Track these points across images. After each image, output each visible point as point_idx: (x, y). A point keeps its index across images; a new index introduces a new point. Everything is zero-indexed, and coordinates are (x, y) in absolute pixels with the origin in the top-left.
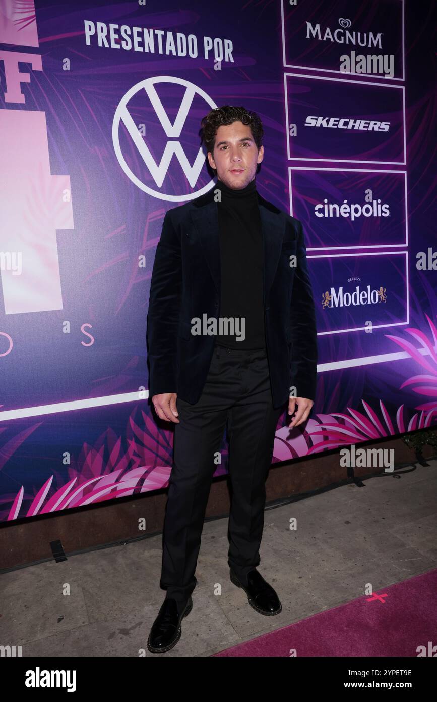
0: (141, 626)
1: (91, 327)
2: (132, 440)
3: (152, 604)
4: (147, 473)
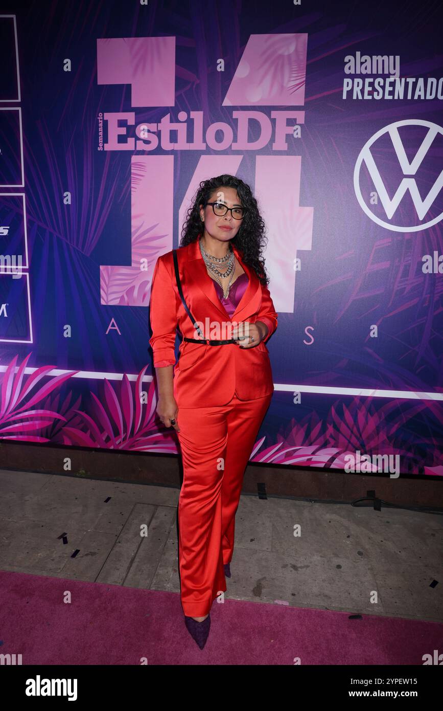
0: (308, 569)
1: (313, 329)
2: (330, 425)
3: (321, 556)
4: (338, 454)
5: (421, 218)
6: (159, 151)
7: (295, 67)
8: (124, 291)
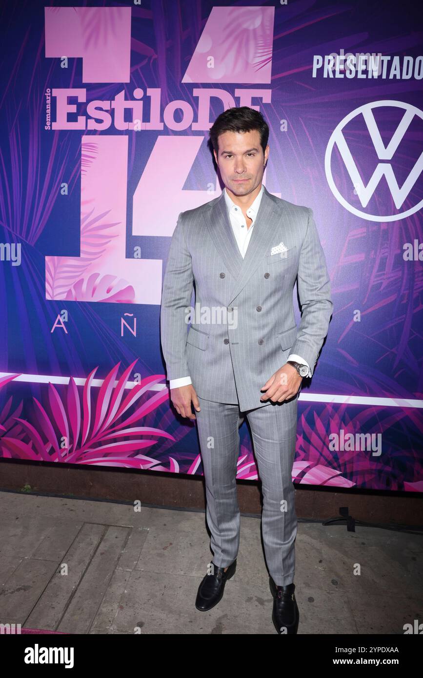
2: (300, 435)
4: (309, 468)
5: (398, 206)
6: (112, 131)
7: (261, 42)
8: (72, 284)
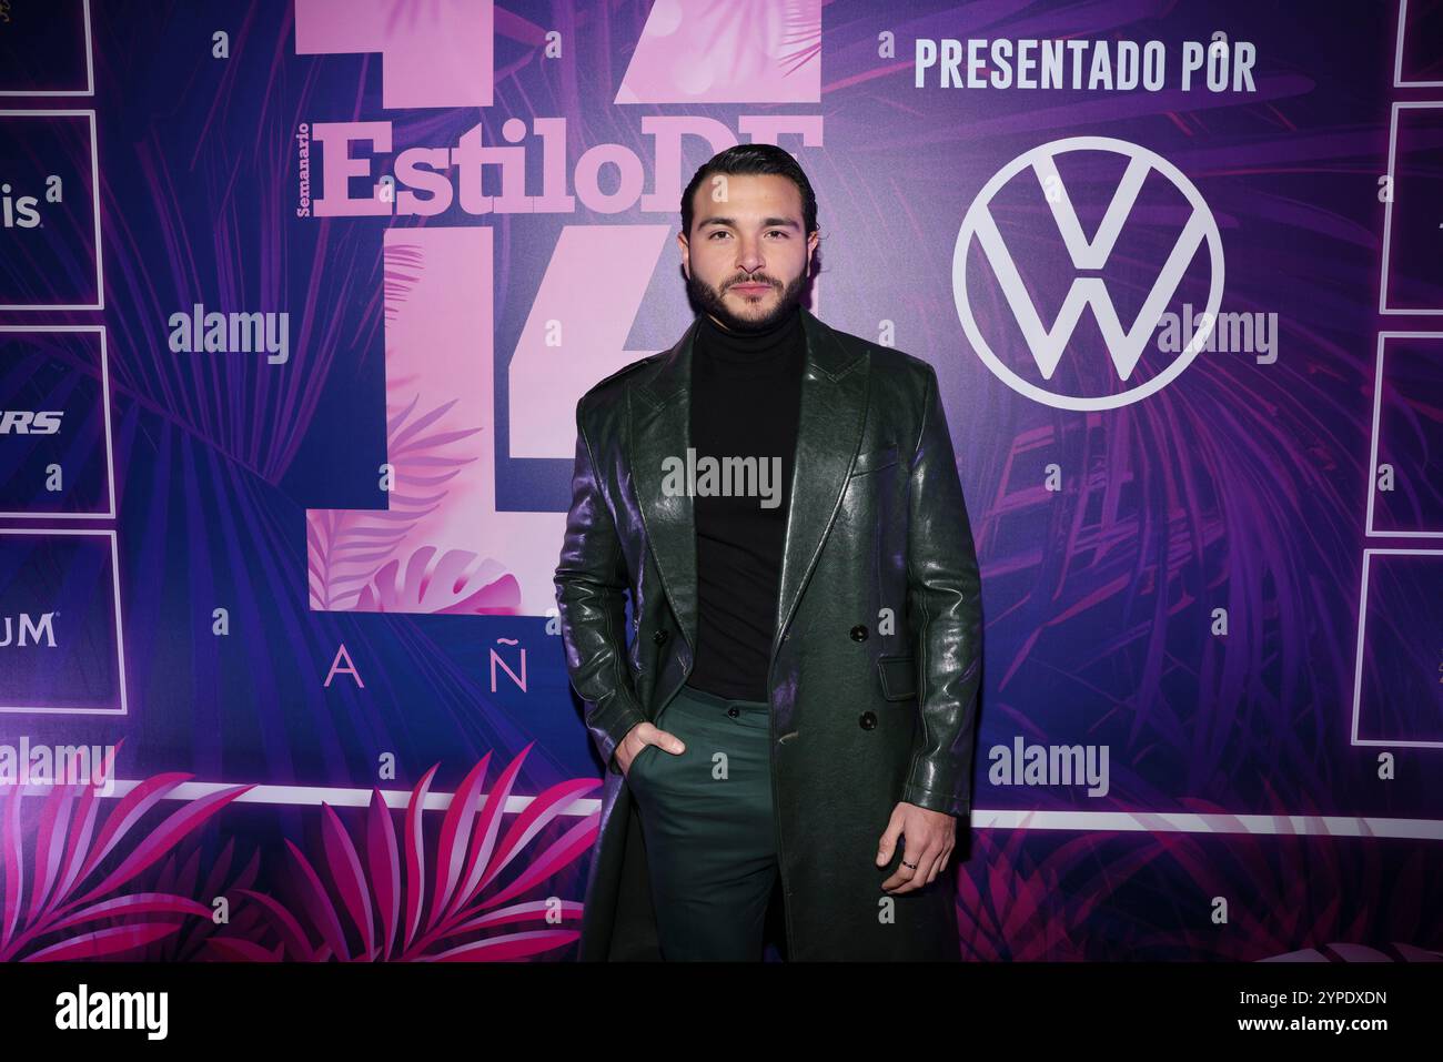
5: (1124, 374)
6: (454, 217)
7: (793, 12)
8: (373, 572)
